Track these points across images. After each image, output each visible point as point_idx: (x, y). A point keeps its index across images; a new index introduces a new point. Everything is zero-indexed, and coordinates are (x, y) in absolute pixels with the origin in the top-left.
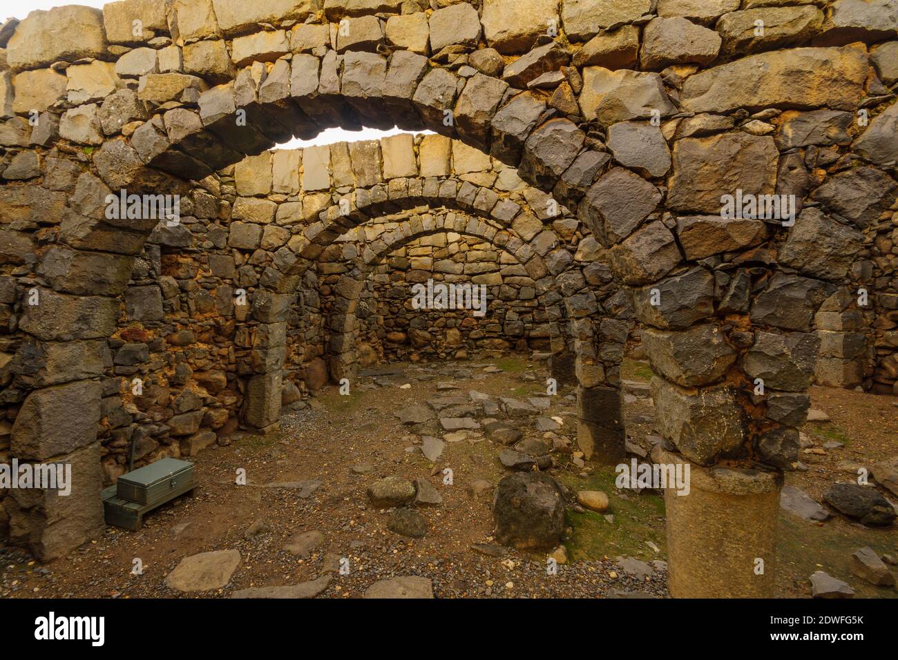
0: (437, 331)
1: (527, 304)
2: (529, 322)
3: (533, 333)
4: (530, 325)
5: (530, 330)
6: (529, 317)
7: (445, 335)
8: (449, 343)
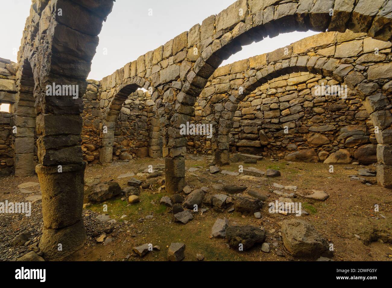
0: (203, 142)
1: (236, 130)
2: (237, 139)
3: (238, 144)
4: (237, 140)
5: (237, 142)
6: (237, 136)
7: (205, 143)
8: (206, 147)
